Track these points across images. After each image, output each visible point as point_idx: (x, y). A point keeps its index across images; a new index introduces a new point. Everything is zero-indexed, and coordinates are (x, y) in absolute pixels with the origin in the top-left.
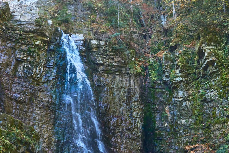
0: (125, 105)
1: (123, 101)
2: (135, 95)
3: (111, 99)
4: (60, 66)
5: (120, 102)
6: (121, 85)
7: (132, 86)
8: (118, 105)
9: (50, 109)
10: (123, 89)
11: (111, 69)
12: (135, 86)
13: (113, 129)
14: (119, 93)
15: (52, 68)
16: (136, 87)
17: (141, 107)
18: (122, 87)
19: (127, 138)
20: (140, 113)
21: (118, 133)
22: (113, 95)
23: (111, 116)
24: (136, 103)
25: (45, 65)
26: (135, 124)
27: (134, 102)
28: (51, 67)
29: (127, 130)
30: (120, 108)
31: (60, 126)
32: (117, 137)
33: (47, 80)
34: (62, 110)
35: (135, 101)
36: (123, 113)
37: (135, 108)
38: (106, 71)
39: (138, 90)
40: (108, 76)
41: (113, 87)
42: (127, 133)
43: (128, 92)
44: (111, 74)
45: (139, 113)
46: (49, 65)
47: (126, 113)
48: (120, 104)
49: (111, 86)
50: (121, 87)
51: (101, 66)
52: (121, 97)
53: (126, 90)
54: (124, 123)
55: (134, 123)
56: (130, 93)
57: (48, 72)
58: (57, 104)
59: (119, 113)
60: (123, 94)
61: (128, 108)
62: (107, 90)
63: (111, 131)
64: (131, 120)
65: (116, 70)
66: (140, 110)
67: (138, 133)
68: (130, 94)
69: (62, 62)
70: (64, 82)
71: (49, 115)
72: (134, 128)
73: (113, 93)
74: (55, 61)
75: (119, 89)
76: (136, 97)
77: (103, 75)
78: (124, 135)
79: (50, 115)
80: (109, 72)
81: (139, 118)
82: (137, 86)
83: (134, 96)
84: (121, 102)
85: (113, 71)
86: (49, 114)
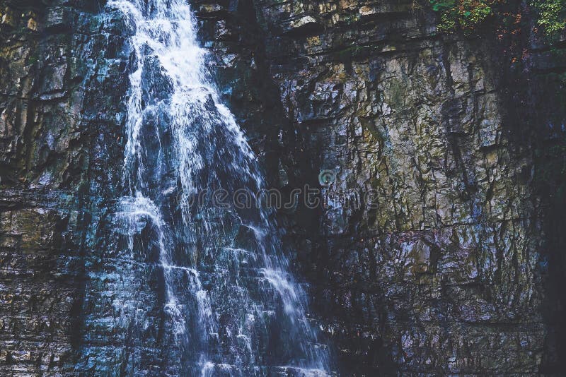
0: (440, 177)
1: (430, 164)
2: (484, 122)
3: (375, 164)
4: (97, 83)
5: (419, 168)
6: (413, 93)
7: (461, 87)
8: (413, 184)
9: (52, 277)
10: (425, 110)
11: (358, 37)
12: (472, 83)
13: (402, 297)
14: (409, 129)
15: (63, 99)
16: (479, 86)
17: (519, 169)
18: (418, 103)
19: (469, 323)
20: (518, 199)
21: (424, 308)
22: (382, 146)
23: (388, 240)
24: (492, 159)
25: (36, 96)
26: (500, 253)
27: (481, 155)
28: (59, 95)
29: (463, 287)
30: (423, 193)
31: (106, 339)
32: (422, 330)
33: (50, 155)
34: (113, 269)
35: (486, 151)
36: (438, 216)
37: (492, 178)
38: (337, 53)
39: (493, 96)
40: (349, 70)
41: (380, 113)
42: (466, 299)
43: (446, 118)
44: (360, 58)
45: (512, 199)
46: (48, 90)
47: (453, 210)
48: (420, 180)
49: (369, 108)
50: (416, 105)
51: (315, 38)
52: (420, 148)
53: (438, 109)
54: (450, 260)
55: (494, 250)
56: (457, 118)
57: (51, 120)
58: (91, 243)
59: (420, 218)
60: (427, 132)
61: (457, 188)
62: (351, 129)
63: (392, 305)
64: (480, 236)
65: (378, 39)
66: (514, 184)
67: (520, 290)
68: (453, 122)
69: (104, 63)
70: (119, 146)
71: (48, 302)
72: (498, 272)
73: (382, 139)
74: (72, 70)
75: (405, 113)
76: (485, 130)
77: (327, 74)
78: (456, 312)
79: (52, 299)
80: (351, 52)
81: (516, 221)
82: (485, 79)
83: (479, 127)
84: (424, 167)
85: (366, 44)
86: (47, 296)
